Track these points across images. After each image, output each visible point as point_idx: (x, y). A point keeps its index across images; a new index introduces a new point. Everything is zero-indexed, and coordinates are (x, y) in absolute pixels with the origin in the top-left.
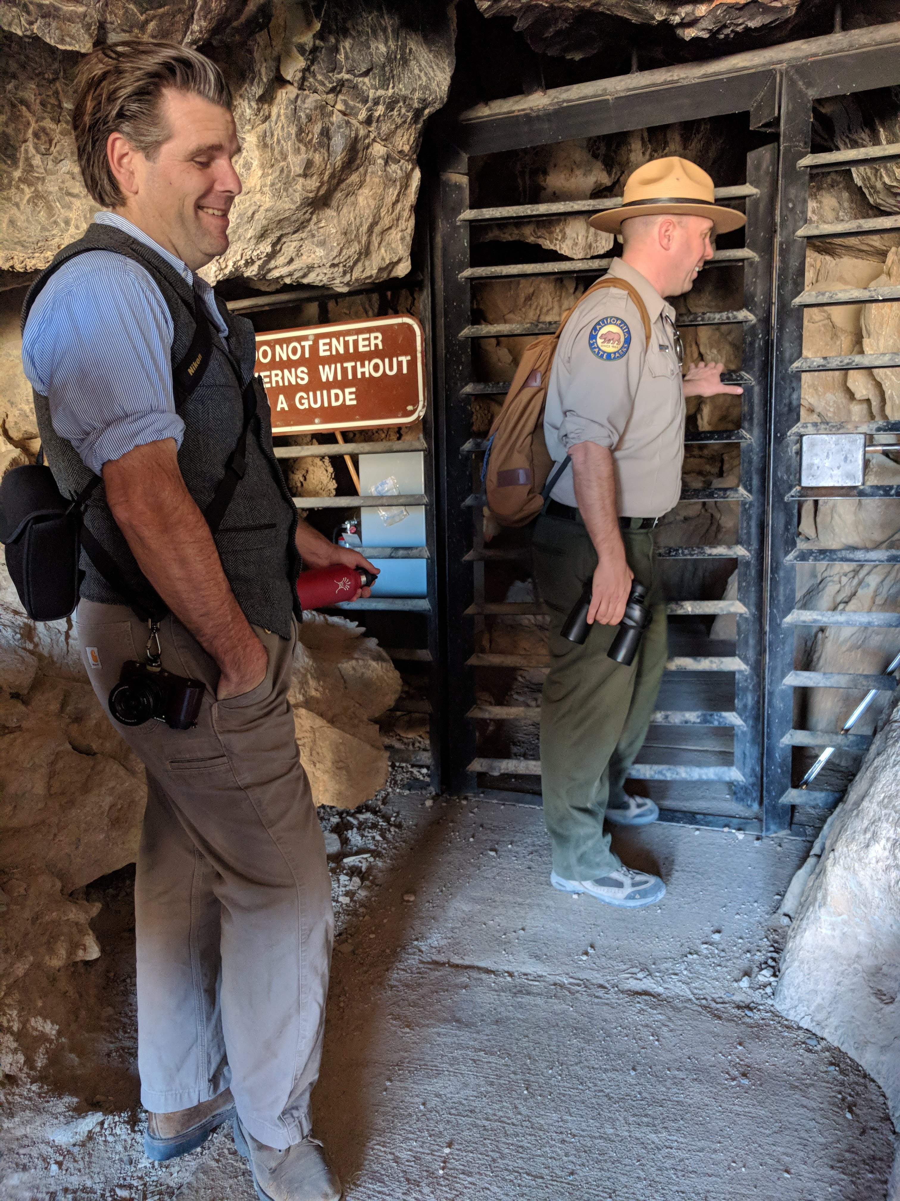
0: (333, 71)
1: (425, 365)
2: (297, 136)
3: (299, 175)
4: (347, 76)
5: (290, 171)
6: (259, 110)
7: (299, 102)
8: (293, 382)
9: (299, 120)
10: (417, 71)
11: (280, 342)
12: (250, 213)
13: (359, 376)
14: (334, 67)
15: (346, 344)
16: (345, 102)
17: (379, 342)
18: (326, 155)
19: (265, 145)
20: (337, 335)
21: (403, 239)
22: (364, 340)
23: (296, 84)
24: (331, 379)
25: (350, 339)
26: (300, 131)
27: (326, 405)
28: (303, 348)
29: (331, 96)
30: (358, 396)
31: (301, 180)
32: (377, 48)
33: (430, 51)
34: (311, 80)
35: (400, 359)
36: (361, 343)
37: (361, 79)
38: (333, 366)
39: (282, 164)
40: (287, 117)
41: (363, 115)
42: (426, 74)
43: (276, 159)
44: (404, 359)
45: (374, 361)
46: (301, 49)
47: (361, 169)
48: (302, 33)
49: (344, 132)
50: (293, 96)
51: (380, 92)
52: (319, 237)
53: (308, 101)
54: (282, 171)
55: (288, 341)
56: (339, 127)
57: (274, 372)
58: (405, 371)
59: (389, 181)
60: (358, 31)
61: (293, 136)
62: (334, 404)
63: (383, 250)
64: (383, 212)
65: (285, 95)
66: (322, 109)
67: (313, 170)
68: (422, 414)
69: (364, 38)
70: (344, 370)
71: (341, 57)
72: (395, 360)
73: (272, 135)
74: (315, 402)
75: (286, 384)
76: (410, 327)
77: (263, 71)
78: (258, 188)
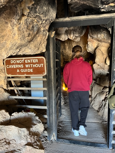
0: (35, 13)
1: (46, 66)
2: (27, 28)
3: (27, 36)
4: (38, 14)
5: (25, 36)
6: (18, 22)
7: (27, 20)
8: (20, 67)
9: (27, 24)
10: (50, 13)
11: (18, 60)
12: (15, 44)
13: (33, 67)
14: (36, 12)
15: (31, 61)
16: (37, 20)
17: (37, 61)
18: (33, 32)
19: (19, 30)
20: (29, 59)
21: (45, 45)
22: (34, 60)
23: (27, 16)
24: (28, 67)
25: (32, 60)
26: (28, 27)
27: (27, 71)
28: (22, 61)
29: (34, 18)
30: (33, 70)
31: (27, 37)
32: (44, 8)
33: (52, 9)
34: (30, 15)
35: (41, 64)
36: (34, 61)
37: (41, 15)
38: (28, 65)
39: (23, 34)
40: (24, 23)
41: (41, 23)
42: (52, 14)
43: (22, 33)
44: (42, 64)
45: (36, 64)
46: (29, 8)
47: (39, 33)
48: (29, 4)
49: (37, 27)
50: (26, 19)
51: (45, 18)
52: (30, 47)
53: (29, 20)
54: (23, 35)
55: (19, 60)
56: (36, 25)
57: (16, 65)
58: (42, 66)
59: (44, 35)
60: (41, 4)
61: (26, 28)
62: (28, 71)
63: (41, 48)
64: (42, 41)
65: (24, 18)
66: (32, 22)
67: (30, 35)
68: (46, 74)
69: (42, 6)
70: (30, 66)
71: (37, 10)
72: (40, 64)
73: (21, 28)
74: (25, 71)
75: (19, 67)
76: (43, 59)
77: (19, 13)
78: (17, 39)
